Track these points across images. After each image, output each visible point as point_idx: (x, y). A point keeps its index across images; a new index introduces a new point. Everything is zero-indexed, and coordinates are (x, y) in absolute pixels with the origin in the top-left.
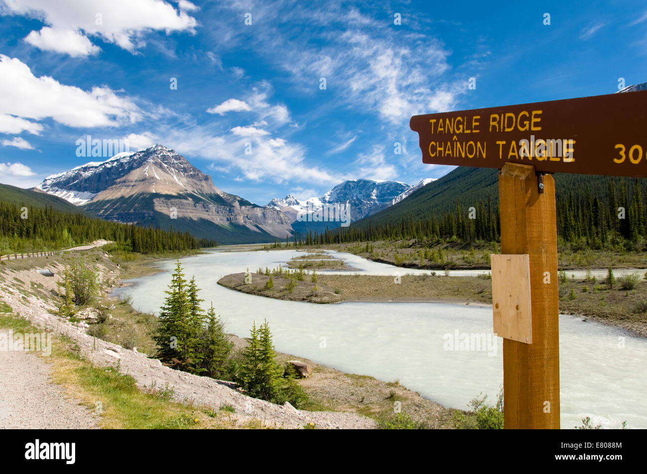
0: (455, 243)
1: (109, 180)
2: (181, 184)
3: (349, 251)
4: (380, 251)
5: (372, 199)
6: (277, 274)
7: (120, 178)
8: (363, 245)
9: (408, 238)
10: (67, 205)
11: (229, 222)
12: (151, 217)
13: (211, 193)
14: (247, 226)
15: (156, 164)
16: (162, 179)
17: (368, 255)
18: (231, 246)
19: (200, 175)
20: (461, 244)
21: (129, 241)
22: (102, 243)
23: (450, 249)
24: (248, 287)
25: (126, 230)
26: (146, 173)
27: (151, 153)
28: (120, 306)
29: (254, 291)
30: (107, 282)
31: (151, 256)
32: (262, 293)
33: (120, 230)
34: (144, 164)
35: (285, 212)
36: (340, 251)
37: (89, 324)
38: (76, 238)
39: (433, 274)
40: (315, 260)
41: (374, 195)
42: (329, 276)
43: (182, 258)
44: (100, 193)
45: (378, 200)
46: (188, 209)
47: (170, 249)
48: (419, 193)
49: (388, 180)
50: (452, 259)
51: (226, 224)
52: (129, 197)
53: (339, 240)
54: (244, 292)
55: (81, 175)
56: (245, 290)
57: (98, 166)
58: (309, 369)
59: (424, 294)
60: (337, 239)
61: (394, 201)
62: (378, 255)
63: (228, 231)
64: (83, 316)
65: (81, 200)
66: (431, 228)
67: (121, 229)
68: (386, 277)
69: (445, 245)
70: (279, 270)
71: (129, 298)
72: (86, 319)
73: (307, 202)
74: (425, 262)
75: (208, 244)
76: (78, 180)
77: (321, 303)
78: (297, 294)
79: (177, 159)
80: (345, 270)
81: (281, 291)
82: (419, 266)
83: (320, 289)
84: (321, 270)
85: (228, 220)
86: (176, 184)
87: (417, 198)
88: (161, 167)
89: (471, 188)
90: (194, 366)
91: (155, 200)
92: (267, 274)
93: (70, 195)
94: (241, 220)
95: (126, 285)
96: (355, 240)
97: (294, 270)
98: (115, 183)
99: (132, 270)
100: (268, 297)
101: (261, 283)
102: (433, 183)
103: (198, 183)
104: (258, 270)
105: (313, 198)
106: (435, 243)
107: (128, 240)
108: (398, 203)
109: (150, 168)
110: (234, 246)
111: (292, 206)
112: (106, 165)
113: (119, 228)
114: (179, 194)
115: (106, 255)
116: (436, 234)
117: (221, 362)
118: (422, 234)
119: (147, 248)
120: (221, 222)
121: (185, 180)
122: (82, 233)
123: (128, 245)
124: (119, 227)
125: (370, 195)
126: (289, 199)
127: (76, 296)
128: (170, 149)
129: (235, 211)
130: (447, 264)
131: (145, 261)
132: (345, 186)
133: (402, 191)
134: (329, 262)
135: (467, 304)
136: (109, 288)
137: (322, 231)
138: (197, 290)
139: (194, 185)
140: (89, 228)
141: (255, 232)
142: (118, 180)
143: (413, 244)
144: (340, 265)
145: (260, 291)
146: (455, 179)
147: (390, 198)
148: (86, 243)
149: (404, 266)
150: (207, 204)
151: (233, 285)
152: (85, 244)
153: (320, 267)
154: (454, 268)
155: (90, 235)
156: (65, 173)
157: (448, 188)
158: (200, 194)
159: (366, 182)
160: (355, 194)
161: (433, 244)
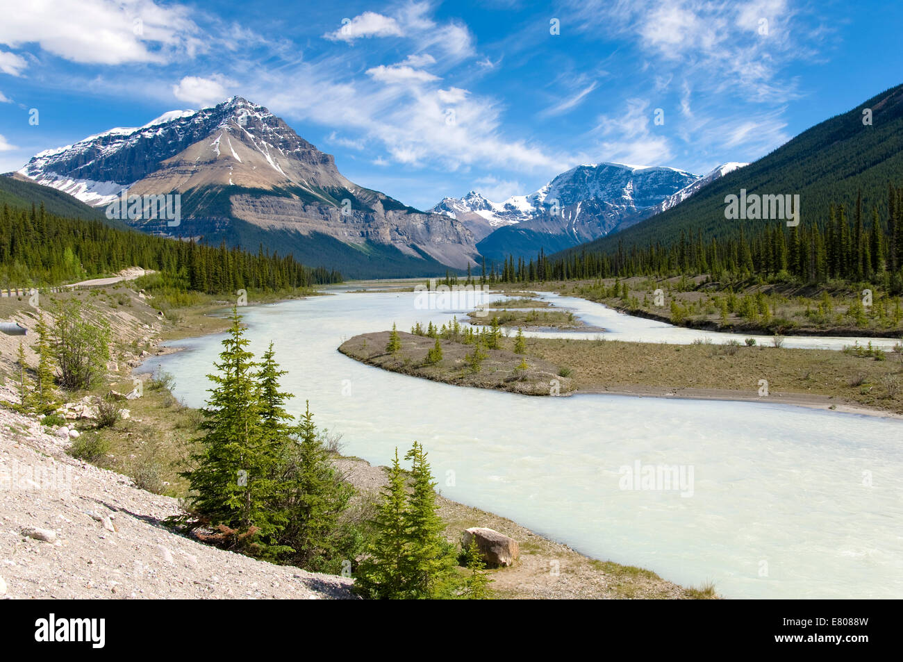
0: (786, 283)
1: (149, 161)
2: (280, 170)
3: (582, 294)
4: (640, 296)
5: (623, 201)
6: (450, 336)
7: (169, 157)
8: (609, 283)
9: (692, 273)
10: (75, 205)
11: (365, 239)
12: (226, 228)
13: (333, 187)
14: (398, 246)
15: (234, 132)
16: (246, 161)
17: (617, 302)
18: (367, 281)
19: (313, 154)
20: (797, 286)
21: (184, 271)
22: (137, 273)
23: (774, 294)
24: (395, 360)
25: (179, 251)
26: (217, 150)
27: (225, 113)
28: (149, 392)
29: (406, 368)
30: (135, 345)
31: (223, 297)
32: (421, 370)
33: (168, 251)
34: (213, 133)
35: (466, 222)
36: (564, 294)
37: (80, 429)
38: (89, 264)
39: (750, 343)
40: (519, 310)
41: (628, 192)
42: (547, 340)
43: (279, 302)
44: (134, 184)
45: (635, 203)
46: (292, 215)
47: (258, 286)
48: (713, 189)
49: (655, 165)
50: (783, 314)
51: (358, 242)
52: (185, 193)
53: (562, 272)
54: (386, 369)
55: (99, 151)
56: (388, 364)
57: (129, 134)
58: (514, 549)
59: (738, 382)
60: (559, 272)
61: (664, 204)
62: (637, 303)
63: (363, 255)
64: (72, 413)
65: (99, 197)
66: (736, 254)
67: (171, 249)
68: (656, 345)
69: (766, 287)
70: (453, 328)
71: (168, 378)
72: (78, 419)
73: (505, 203)
74: (731, 319)
75: (327, 279)
76: (94, 161)
77: (533, 395)
78: (486, 376)
79: (272, 124)
80: (576, 330)
81: (456, 369)
82: (719, 326)
83: (531, 368)
84: (530, 328)
85: (363, 235)
86: (271, 169)
87: (710, 199)
88: (243, 137)
89: (815, 180)
90: (266, 540)
91: (232, 199)
92: (431, 335)
93: (80, 188)
94: (386, 236)
95: (169, 351)
96: (592, 274)
97: (481, 329)
98: (160, 167)
99: (185, 323)
100: (431, 379)
101: (418, 351)
102: (739, 171)
103: (310, 167)
104: (415, 327)
105: (517, 198)
106: (745, 282)
107: (183, 268)
108: (672, 209)
109: (223, 140)
110: (374, 281)
111: (478, 212)
112: (143, 134)
113: (168, 247)
114: (276, 188)
115: (142, 295)
116: (747, 266)
117: (325, 531)
118: (717, 265)
119: (216, 283)
120: (351, 238)
121: (286, 162)
122: (100, 255)
123: (182, 278)
124: (167, 245)
125: (621, 193)
126: (473, 199)
127: (65, 373)
128: (259, 107)
129: (376, 219)
130: (775, 324)
131: (212, 308)
132: (575, 175)
133: (681, 186)
134: (546, 314)
135: (831, 408)
136: (137, 357)
137: (531, 257)
138: (278, 374)
139: (303, 173)
140: (112, 246)
141: (411, 258)
142: (167, 162)
143: (703, 284)
144: (567, 319)
145: (417, 367)
146: (783, 163)
147: (657, 198)
148: (107, 273)
149: (689, 325)
150: (326, 206)
151: (366, 355)
152: (104, 275)
153: (530, 323)
154: (788, 331)
155: (115, 259)
156: (69, 147)
157: (769, 181)
158: (313, 187)
159: (613, 170)
160: (593, 191)
161: (741, 285)
